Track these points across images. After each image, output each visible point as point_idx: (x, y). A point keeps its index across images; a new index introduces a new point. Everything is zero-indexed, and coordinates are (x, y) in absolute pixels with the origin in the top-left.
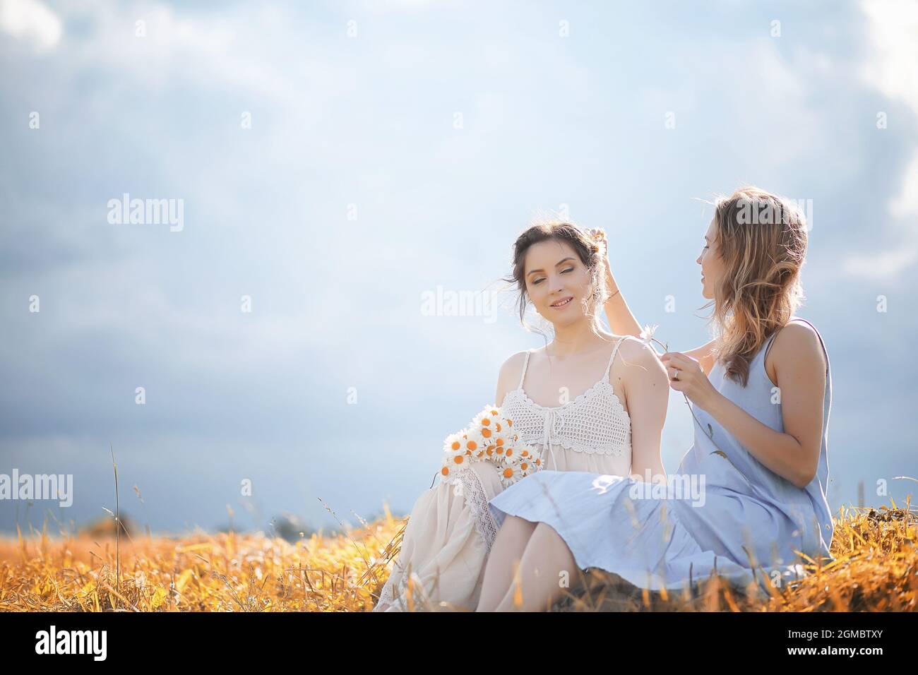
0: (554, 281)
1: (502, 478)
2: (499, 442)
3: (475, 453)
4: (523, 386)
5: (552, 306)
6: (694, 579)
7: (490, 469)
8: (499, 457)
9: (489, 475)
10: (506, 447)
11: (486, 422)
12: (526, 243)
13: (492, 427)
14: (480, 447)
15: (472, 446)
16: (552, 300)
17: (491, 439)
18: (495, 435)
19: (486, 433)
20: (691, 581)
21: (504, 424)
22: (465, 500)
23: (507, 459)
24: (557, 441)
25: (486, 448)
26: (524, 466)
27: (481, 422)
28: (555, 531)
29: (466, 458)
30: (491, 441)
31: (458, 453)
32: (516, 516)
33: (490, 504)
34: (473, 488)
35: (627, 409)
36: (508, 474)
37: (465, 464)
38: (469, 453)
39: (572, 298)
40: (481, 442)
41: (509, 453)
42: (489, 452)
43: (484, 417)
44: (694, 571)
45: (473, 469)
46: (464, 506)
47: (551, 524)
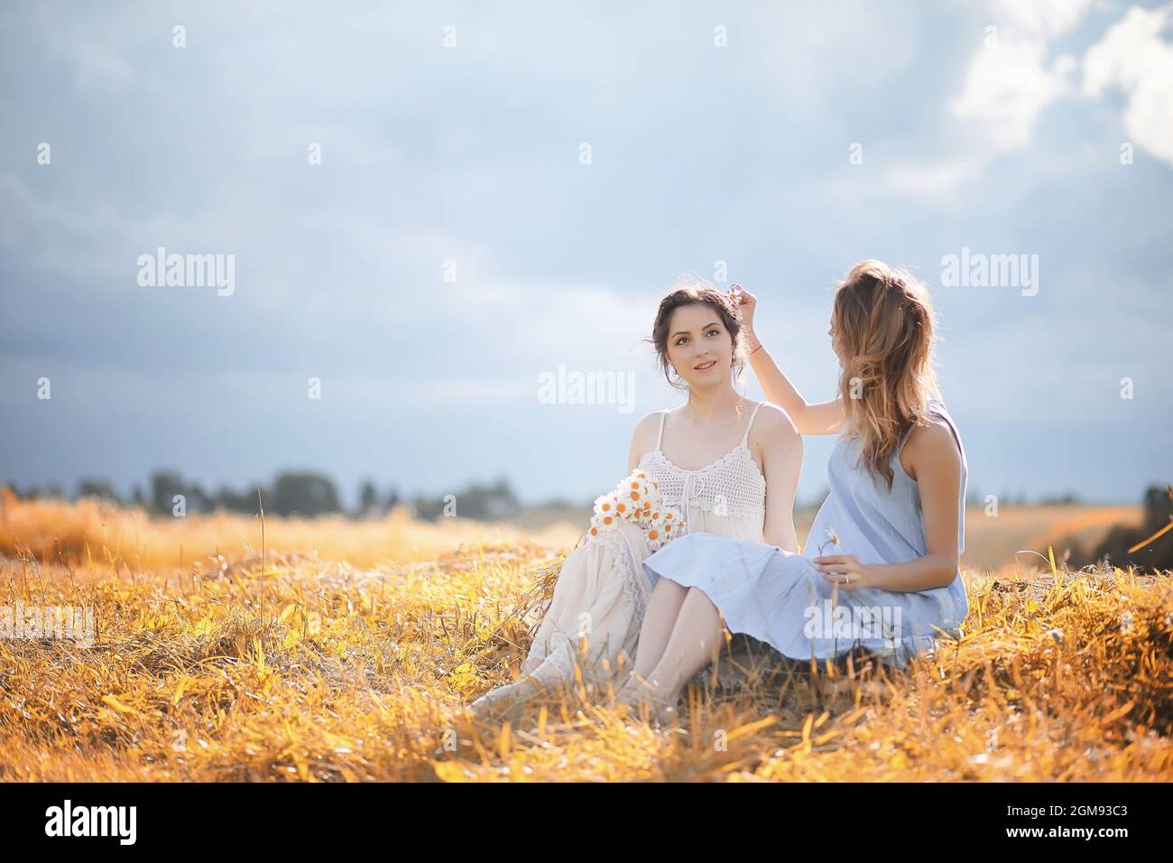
0: (700, 344)
1: (648, 539)
2: (647, 506)
3: (623, 515)
4: (661, 446)
5: (696, 368)
6: (839, 649)
7: (636, 529)
8: (646, 520)
9: (636, 537)
10: (653, 510)
11: (635, 486)
12: (673, 304)
13: (640, 491)
14: (629, 510)
15: (621, 508)
16: (696, 363)
17: (639, 501)
18: (643, 498)
19: (635, 496)
20: (836, 651)
21: (651, 487)
22: (614, 561)
23: (654, 522)
24: (697, 503)
25: (634, 511)
26: (668, 528)
27: (630, 485)
28: (707, 597)
29: (615, 520)
30: (639, 504)
31: (608, 514)
32: (671, 580)
33: (643, 564)
34: (622, 550)
35: (764, 473)
36: (653, 536)
37: (614, 525)
38: (618, 515)
39: (715, 362)
40: (631, 506)
41: (656, 516)
42: (637, 515)
43: (633, 481)
44: (838, 642)
45: (620, 530)
46: (613, 566)
47: (703, 589)
